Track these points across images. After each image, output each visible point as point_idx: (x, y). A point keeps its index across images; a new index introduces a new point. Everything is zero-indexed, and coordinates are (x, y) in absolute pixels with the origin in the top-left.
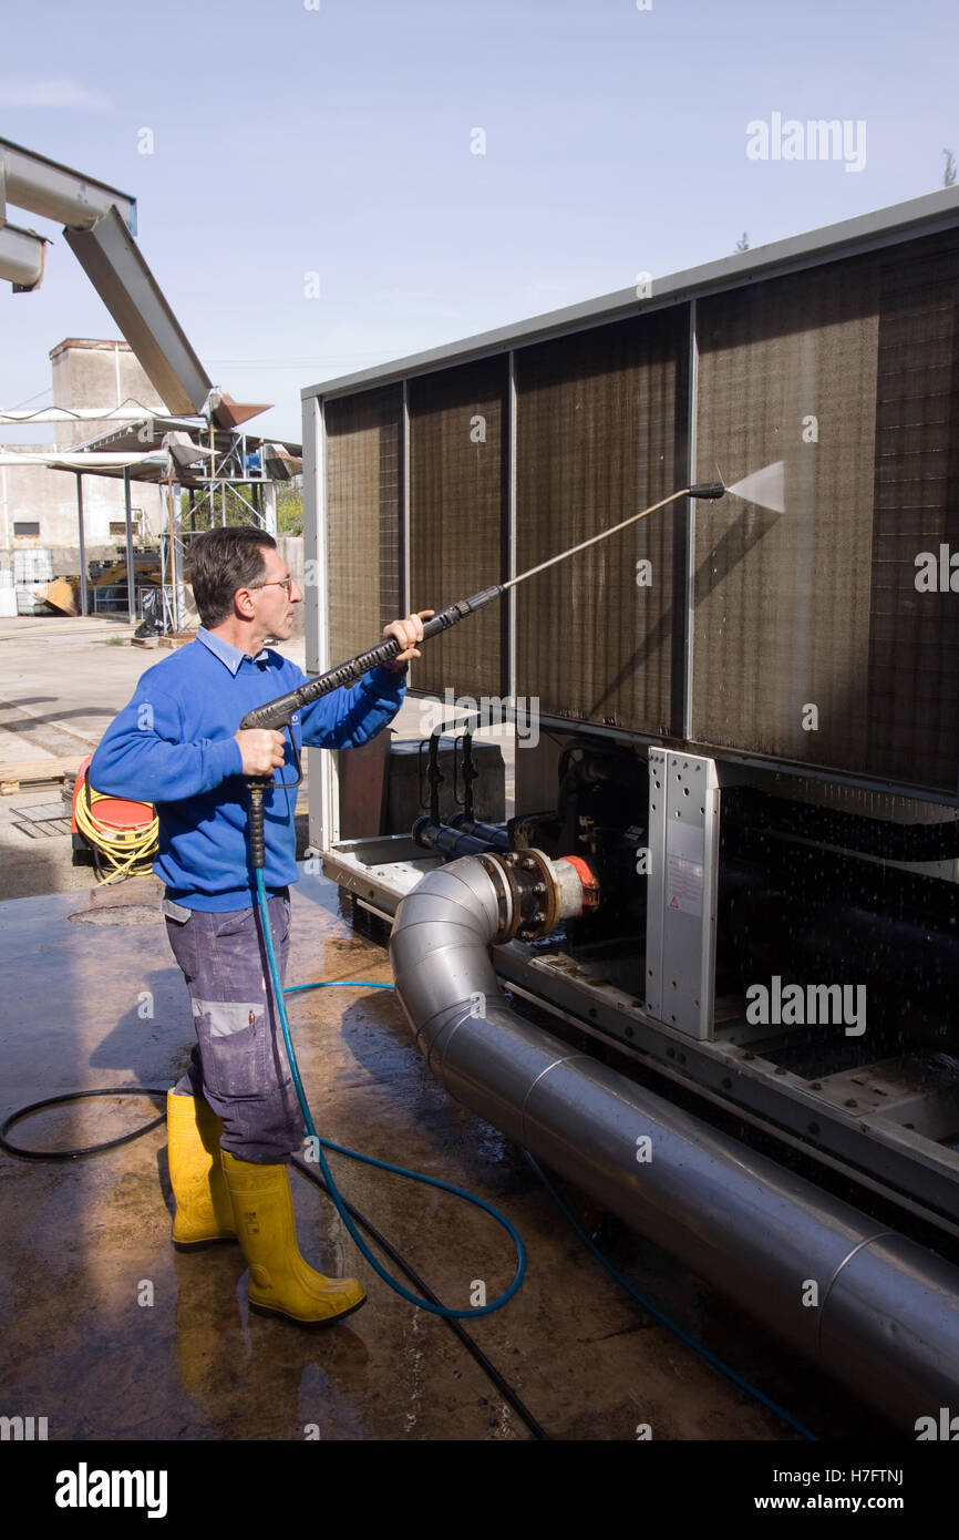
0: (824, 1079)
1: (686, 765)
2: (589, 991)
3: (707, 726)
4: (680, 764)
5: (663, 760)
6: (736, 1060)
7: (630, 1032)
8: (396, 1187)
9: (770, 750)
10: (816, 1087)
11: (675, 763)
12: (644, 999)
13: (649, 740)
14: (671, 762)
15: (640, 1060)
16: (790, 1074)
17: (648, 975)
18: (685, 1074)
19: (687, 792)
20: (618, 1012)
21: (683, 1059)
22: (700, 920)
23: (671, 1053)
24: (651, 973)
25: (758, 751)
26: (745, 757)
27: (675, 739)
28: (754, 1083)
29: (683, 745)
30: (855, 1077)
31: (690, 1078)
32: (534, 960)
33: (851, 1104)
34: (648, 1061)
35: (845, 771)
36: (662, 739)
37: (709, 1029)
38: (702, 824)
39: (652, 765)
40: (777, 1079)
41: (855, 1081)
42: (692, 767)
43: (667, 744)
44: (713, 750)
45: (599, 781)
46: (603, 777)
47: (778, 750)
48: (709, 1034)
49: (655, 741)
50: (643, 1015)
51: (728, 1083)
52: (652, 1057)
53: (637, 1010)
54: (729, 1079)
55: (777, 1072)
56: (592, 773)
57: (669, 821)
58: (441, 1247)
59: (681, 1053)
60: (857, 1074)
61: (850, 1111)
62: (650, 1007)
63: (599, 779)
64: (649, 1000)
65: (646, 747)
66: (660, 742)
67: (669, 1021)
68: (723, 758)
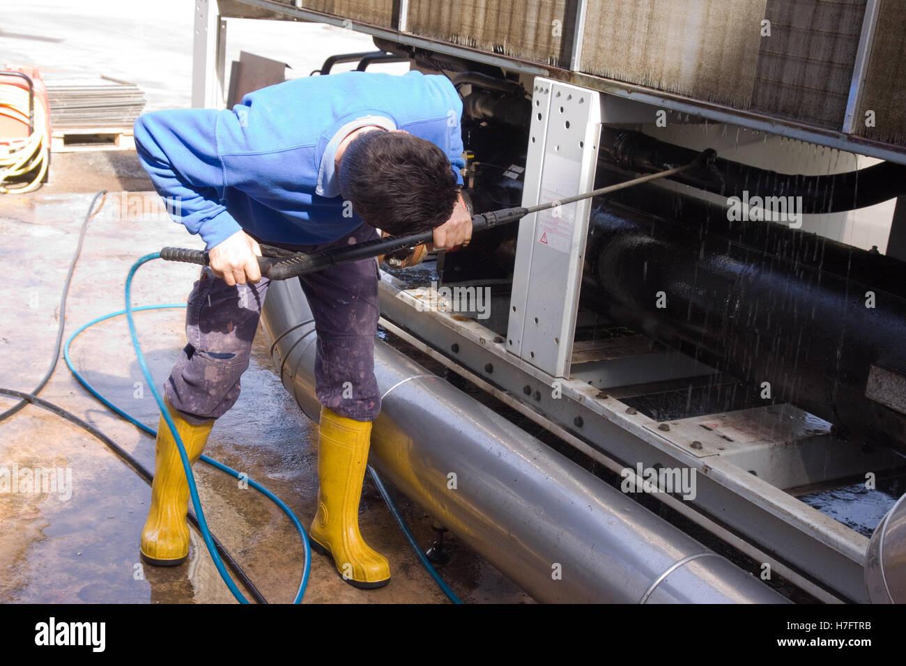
0: (672, 422)
1: (570, 97)
2: (453, 325)
3: (596, 58)
4: (564, 95)
5: (547, 91)
6: (588, 398)
7: (490, 369)
8: (237, 494)
9: (657, 86)
10: (664, 428)
11: (559, 94)
12: (505, 336)
13: (534, 70)
14: (555, 93)
15: (496, 395)
16: (640, 414)
17: (511, 310)
18: (538, 410)
19: (568, 125)
20: (479, 348)
21: (538, 398)
22: (567, 257)
23: (528, 391)
24: (514, 309)
25: (645, 86)
26: (631, 91)
27: (562, 69)
28: (606, 422)
29: (570, 77)
30: (704, 423)
31: (544, 415)
32: (402, 293)
33: (696, 445)
34: (504, 397)
35: (730, 109)
36: (549, 70)
37: (566, 367)
38: (580, 160)
39: (536, 96)
40: (629, 418)
41: (705, 427)
42: (576, 99)
43: (553, 74)
44: (600, 82)
45: (485, 118)
46: (489, 113)
47: (664, 85)
48: (566, 372)
49: (542, 71)
50: (504, 350)
51: (579, 422)
52: (509, 394)
53: (498, 346)
54: (581, 417)
55: (628, 412)
56: (479, 109)
57: (547, 154)
58: (274, 551)
59: (536, 390)
60: (708, 420)
61: (696, 452)
62: (511, 342)
63: (484, 115)
64: (509, 337)
65: (532, 76)
66: (547, 73)
67: (527, 357)
68: (609, 90)
